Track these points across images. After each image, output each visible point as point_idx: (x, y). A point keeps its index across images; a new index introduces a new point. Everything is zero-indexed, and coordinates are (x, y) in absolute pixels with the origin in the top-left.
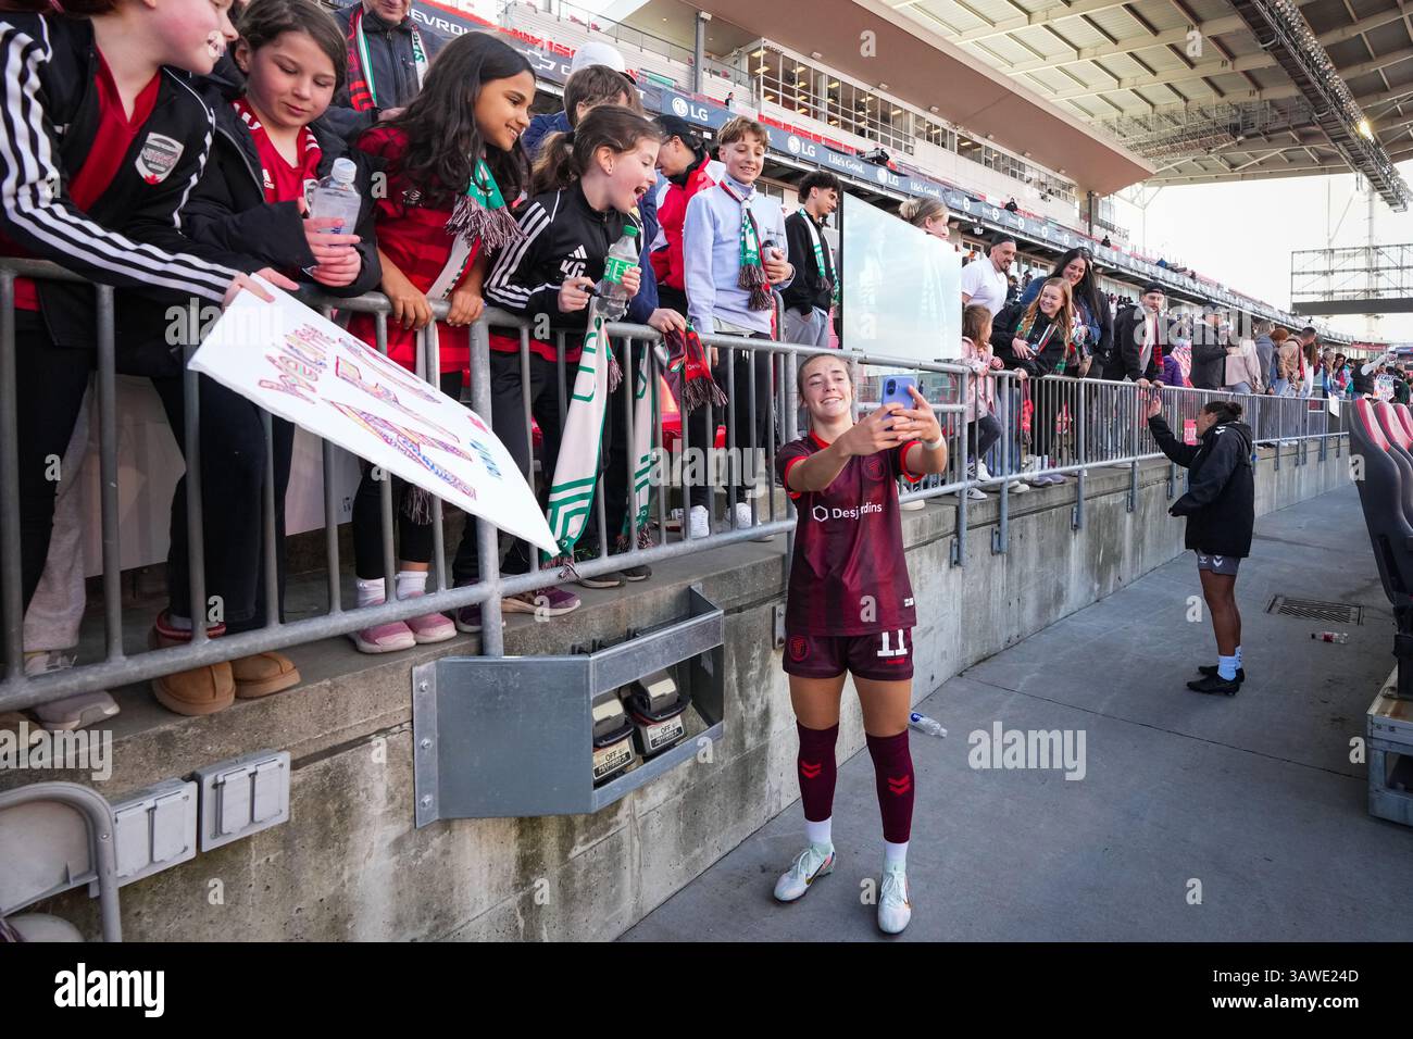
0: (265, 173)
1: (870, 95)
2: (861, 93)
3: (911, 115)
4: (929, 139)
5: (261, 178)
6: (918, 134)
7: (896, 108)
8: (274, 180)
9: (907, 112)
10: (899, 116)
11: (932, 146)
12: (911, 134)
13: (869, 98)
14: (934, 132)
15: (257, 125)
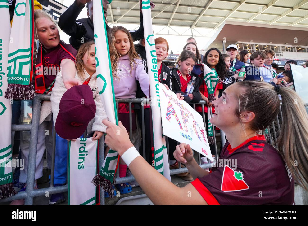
0: (181, 84)
1: (267, 45)
2: (265, 46)
3: (280, 47)
4: (287, 51)
5: (180, 85)
6: (283, 50)
7: (275, 46)
8: (182, 85)
9: (279, 46)
10: (277, 48)
11: (288, 52)
12: (281, 51)
13: (267, 46)
14: (288, 49)
15: (181, 75)
